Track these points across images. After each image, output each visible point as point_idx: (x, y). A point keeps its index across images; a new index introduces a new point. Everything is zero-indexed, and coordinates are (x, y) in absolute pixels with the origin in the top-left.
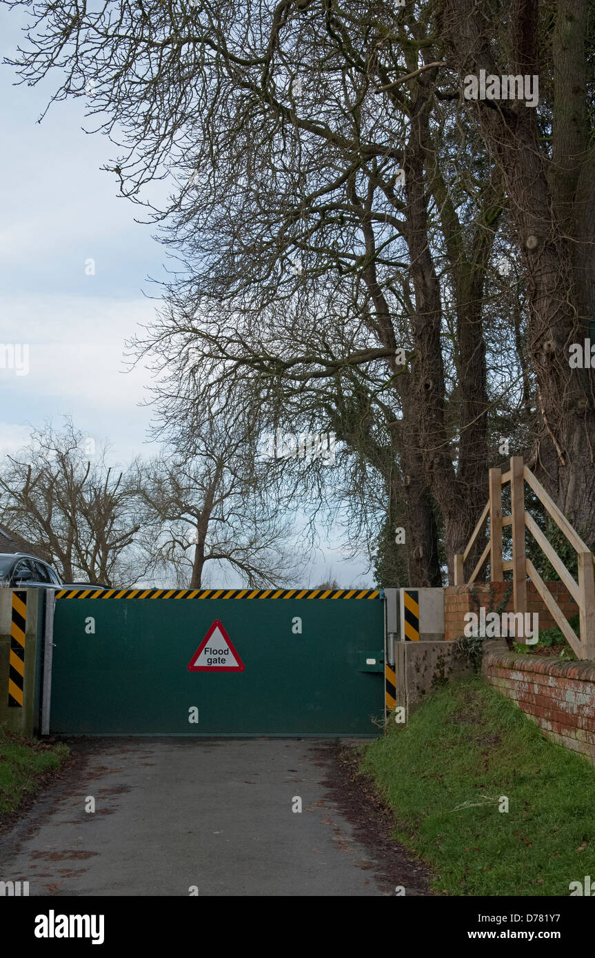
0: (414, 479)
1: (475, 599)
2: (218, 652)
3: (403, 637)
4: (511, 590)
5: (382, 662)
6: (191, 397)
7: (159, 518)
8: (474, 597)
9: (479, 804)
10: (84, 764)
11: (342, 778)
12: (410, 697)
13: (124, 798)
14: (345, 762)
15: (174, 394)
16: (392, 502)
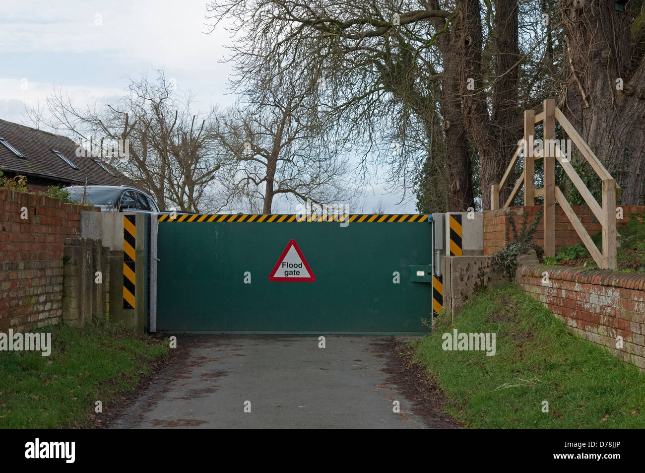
0: (452, 123)
1: (511, 220)
2: (293, 266)
3: (448, 253)
4: (542, 213)
5: (430, 274)
6: (263, 54)
7: (235, 158)
8: (510, 219)
9: (517, 386)
10: (187, 354)
11: (399, 366)
12: (455, 301)
13: (222, 380)
14: (401, 354)
15: (249, 52)
16: (433, 143)
